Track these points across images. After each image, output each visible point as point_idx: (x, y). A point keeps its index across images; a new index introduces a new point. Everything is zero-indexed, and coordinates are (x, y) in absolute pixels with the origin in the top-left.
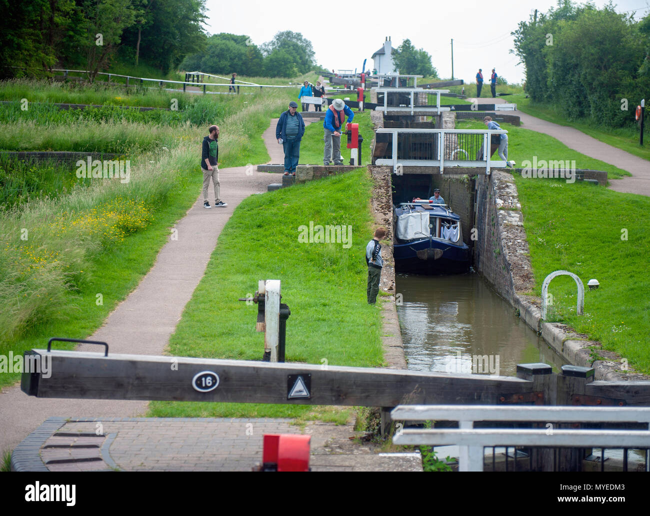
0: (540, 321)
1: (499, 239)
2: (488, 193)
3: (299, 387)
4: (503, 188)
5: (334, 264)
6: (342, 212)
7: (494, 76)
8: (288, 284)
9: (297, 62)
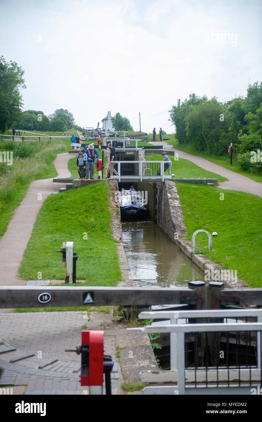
0: (192, 253)
1: (170, 213)
2: (163, 191)
3: (89, 298)
4: (171, 189)
5: (94, 228)
6: (96, 202)
7: (161, 131)
8: (72, 238)
9: (66, 124)
